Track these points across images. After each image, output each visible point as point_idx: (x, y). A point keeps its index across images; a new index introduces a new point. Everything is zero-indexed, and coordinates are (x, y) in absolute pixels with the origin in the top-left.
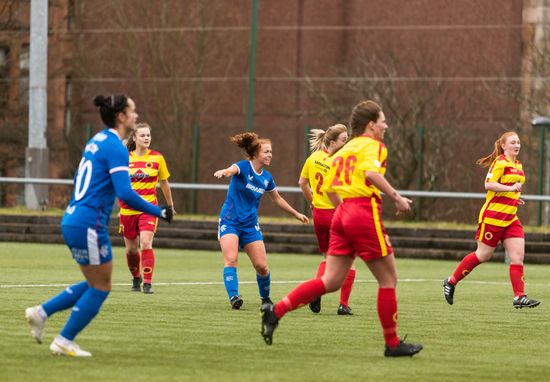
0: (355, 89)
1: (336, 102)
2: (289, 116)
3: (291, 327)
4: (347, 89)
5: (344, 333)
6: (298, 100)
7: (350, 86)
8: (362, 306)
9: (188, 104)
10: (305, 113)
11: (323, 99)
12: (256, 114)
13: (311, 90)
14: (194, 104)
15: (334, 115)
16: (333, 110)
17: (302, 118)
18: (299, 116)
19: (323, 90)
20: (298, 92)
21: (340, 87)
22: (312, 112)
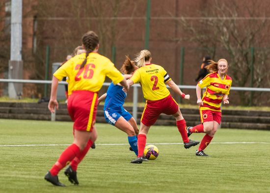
0: (212, 24)
1: (200, 32)
2: (171, 41)
3: (172, 171)
4: (207, 24)
5: (205, 175)
6: (176, 31)
7: (209, 23)
8: (216, 159)
9: (109, 33)
10: (181, 39)
11: (191, 31)
12: (151, 40)
13: (185, 25)
14: (113, 33)
15: (199, 41)
16: (198, 37)
17: (179, 42)
18: (177, 41)
19: (192, 25)
20: (176, 26)
21: (202, 23)
22: (185, 38)
